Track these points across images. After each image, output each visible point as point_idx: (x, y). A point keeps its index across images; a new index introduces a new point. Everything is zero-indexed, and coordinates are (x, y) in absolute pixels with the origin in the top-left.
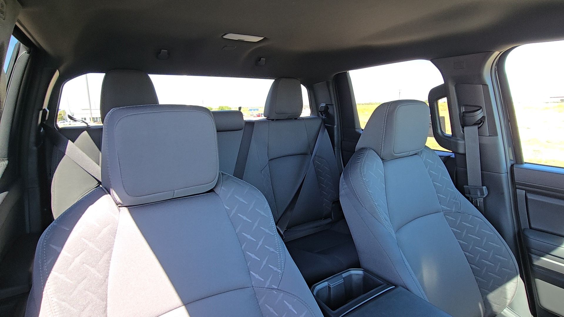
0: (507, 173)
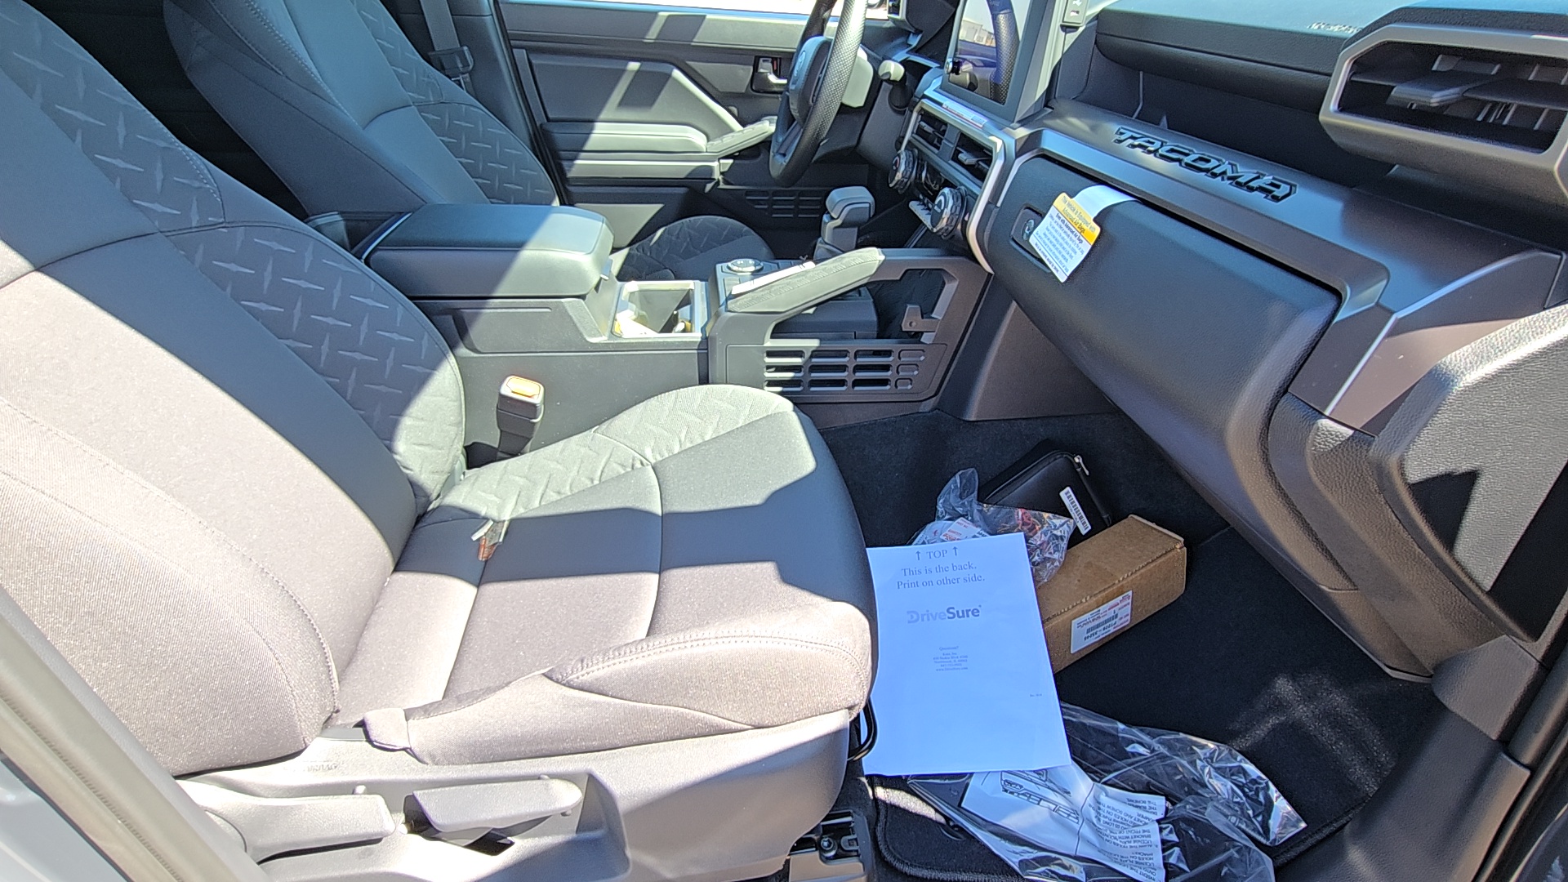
0: (492, 15)
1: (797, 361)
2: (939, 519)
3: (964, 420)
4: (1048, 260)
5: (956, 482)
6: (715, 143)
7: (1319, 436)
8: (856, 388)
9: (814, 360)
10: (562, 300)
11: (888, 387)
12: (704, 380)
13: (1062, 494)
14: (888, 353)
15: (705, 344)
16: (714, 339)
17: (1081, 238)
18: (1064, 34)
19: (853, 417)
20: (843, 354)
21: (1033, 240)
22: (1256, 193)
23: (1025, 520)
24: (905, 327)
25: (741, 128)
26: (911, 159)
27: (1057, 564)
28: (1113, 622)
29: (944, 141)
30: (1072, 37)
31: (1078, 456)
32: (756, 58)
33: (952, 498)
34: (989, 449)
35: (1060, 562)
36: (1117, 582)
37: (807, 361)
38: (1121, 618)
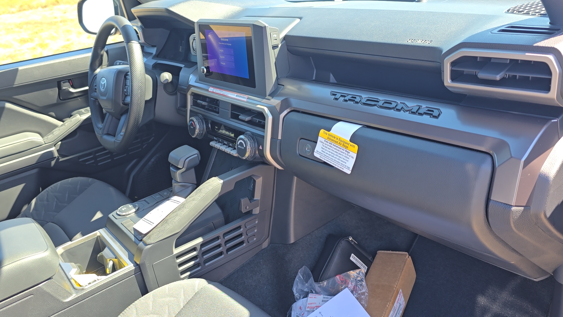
1: (194, 253)
2: (298, 299)
3: (289, 244)
4: (333, 163)
5: (300, 277)
6: (49, 137)
7: (514, 214)
8: (229, 253)
9: (203, 249)
10: (39, 286)
11: (244, 245)
12: (145, 291)
13: (351, 258)
14: (239, 227)
15: (139, 268)
16: (144, 264)
17: (348, 151)
18: (273, 50)
19: (231, 268)
20: (218, 238)
21: (316, 154)
22: (424, 116)
23: (341, 279)
24: (244, 211)
25: (61, 123)
26: (200, 120)
27: (366, 294)
28: (400, 308)
29: (220, 109)
30: (277, 50)
31: (350, 237)
32: (58, 82)
33: (300, 286)
34: (306, 252)
35: (367, 293)
36: (394, 289)
37: (200, 251)
38: (402, 304)
